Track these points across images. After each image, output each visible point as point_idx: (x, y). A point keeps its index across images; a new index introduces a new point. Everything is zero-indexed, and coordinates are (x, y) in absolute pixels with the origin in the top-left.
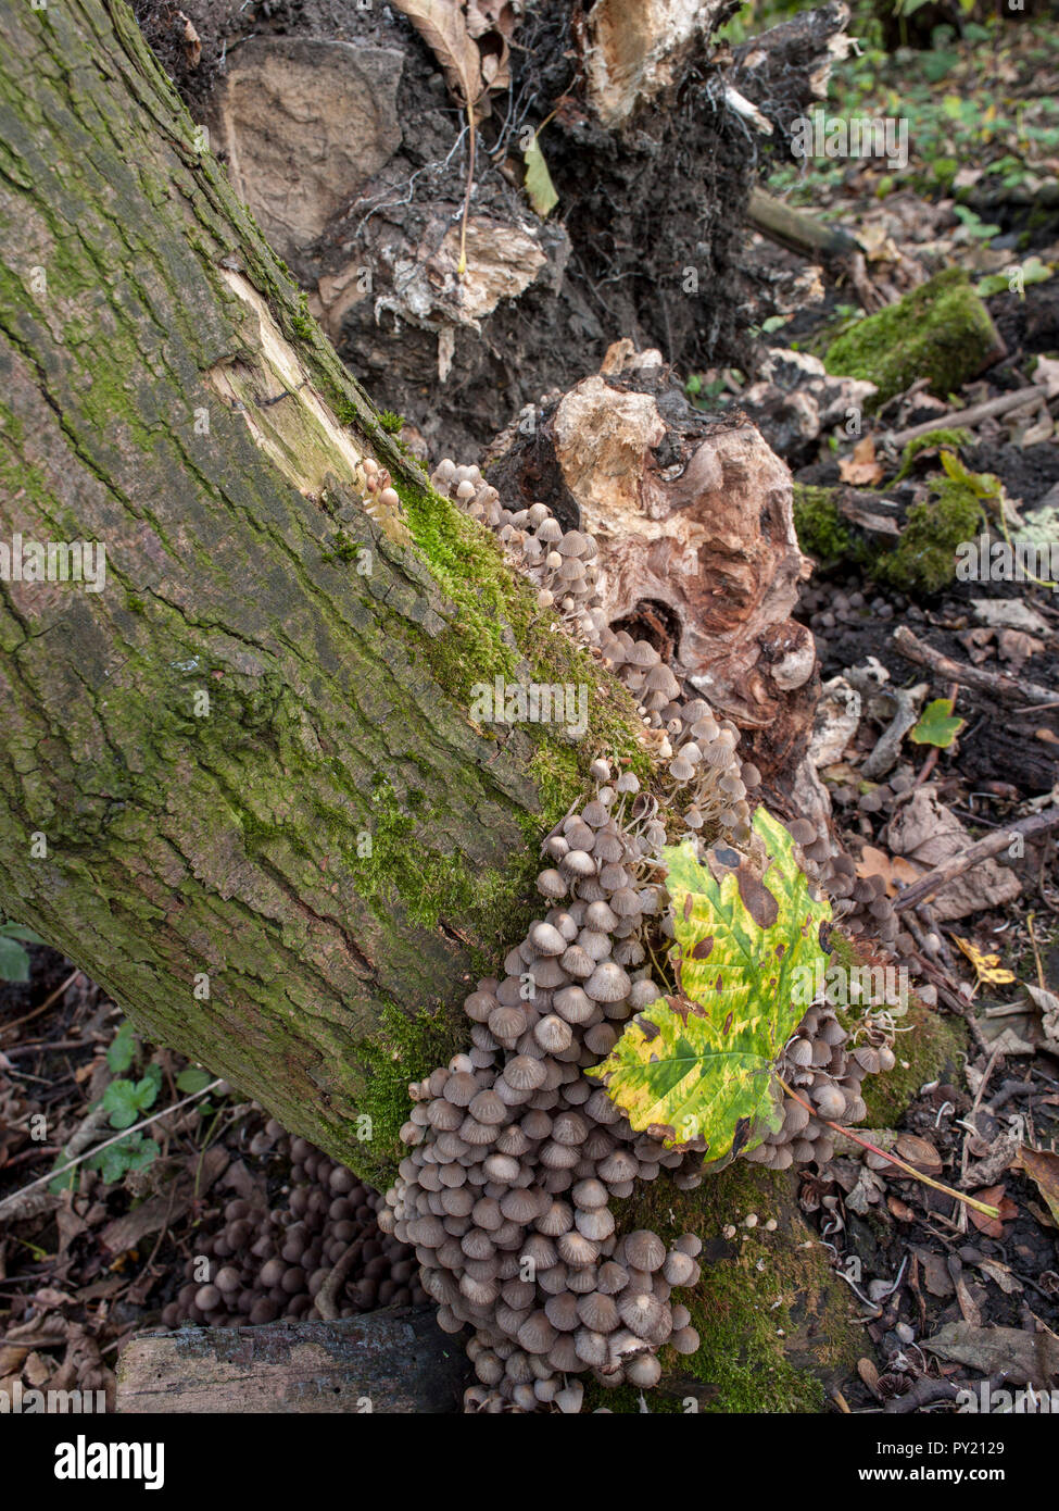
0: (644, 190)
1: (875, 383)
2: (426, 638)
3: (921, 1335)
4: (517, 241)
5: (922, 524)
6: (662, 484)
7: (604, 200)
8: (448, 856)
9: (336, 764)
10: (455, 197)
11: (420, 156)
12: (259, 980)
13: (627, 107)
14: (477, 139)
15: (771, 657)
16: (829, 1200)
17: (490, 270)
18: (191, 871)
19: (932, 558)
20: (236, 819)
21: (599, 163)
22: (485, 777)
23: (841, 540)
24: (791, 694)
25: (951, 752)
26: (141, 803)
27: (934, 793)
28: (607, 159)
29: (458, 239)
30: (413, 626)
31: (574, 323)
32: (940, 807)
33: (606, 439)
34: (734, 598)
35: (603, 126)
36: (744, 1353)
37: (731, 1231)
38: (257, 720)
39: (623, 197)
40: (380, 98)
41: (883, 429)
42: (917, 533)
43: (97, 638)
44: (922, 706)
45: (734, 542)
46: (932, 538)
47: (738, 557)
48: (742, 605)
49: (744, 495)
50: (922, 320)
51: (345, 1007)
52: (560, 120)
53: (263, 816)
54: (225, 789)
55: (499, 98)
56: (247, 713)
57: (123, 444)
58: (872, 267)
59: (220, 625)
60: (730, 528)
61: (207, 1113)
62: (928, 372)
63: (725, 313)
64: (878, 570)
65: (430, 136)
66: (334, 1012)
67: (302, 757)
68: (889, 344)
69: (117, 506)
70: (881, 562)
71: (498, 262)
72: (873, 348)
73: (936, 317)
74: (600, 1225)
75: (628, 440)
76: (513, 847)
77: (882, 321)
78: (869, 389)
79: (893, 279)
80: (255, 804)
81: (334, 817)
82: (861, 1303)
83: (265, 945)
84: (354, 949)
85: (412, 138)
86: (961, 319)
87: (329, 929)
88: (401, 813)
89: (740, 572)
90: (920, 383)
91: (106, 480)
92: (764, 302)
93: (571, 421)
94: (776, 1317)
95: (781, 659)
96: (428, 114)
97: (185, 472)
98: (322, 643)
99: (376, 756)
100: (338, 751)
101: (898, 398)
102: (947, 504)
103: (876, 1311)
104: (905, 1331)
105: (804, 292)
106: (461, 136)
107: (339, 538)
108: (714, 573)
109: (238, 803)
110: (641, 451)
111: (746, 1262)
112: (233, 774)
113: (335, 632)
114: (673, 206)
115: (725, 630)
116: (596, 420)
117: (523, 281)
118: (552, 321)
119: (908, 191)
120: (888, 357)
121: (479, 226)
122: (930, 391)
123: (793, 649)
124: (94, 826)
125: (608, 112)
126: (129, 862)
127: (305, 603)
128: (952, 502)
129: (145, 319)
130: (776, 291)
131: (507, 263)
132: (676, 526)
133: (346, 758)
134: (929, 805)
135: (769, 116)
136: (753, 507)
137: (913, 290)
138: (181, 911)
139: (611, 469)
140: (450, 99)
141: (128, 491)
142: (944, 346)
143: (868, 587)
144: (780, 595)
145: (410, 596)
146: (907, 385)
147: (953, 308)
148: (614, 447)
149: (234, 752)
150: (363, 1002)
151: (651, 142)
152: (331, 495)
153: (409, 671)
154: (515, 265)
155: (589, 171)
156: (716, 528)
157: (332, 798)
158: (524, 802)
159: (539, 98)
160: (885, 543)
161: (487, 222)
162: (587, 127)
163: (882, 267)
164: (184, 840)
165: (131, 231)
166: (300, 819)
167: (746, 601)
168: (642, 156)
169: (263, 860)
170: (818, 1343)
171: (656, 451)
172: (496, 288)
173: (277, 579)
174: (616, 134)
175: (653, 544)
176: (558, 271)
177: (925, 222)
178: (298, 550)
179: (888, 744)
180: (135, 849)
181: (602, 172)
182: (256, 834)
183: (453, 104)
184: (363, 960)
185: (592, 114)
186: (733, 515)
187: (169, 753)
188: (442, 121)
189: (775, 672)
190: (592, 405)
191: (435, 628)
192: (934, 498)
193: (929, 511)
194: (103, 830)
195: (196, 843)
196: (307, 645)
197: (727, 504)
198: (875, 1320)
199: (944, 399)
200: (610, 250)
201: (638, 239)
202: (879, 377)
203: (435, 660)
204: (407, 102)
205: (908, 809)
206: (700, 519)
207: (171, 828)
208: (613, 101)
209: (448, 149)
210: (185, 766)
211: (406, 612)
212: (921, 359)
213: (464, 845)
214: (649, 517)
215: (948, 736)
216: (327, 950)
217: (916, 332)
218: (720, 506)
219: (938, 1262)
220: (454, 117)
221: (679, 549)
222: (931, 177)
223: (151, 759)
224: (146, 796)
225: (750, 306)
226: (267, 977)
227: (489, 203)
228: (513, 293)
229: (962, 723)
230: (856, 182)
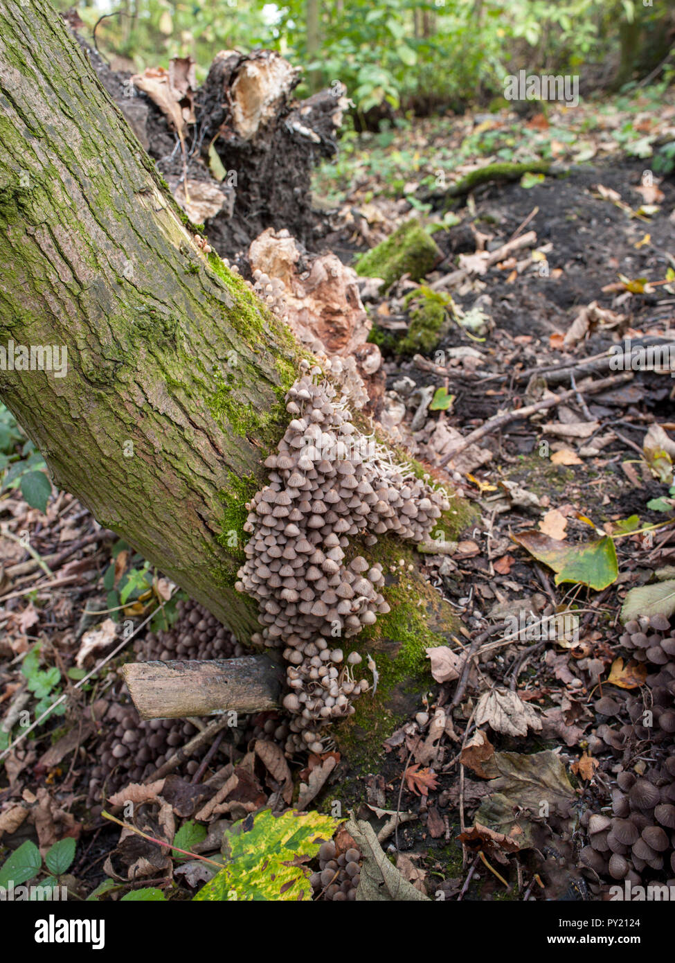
0: (263, 169)
1: (382, 278)
2: (227, 309)
3: (485, 614)
4: (211, 190)
5: (418, 319)
6: (301, 282)
7: (246, 175)
8: (247, 405)
9: (198, 361)
10: (178, 172)
11: (159, 155)
12: (176, 457)
13: (255, 128)
14: (184, 146)
15: (361, 359)
16: (434, 573)
17: (200, 204)
18: (147, 399)
19: (426, 335)
20: (164, 376)
21: (242, 156)
22: (258, 369)
23: (380, 338)
24: (373, 376)
25: (450, 410)
26: (128, 365)
27: (446, 423)
28: (246, 154)
29: (183, 191)
30: (222, 303)
31: (237, 237)
32: (449, 428)
33: (275, 259)
34: (339, 333)
35: (242, 138)
36: (410, 626)
37: (394, 568)
38: (169, 333)
39: (254, 173)
40: (138, 128)
41: (390, 300)
42: (416, 324)
43: (108, 293)
44: (433, 394)
45: (336, 306)
46: (424, 325)
47: (339, 313)
48: (343, 336)
49: (337, 285)
50: (401, 246)
51: (212, 472)
52: (223, 136)
53: (173, 377)
54: (159, 363)
55: (190, 128)
56: (166, 330)
57: (111, 218)
58: (371, 225)
59: (150, 294)
60: (333, 300)
61: (88, 689)
62: (408, 270)
63: (307, 232)
64: (401, 349)
65: (162, 145)
66: (208, 474)
67: (185, 355)
68: (387, 259)
69: (110, 242)
70: (402, 343)
71: (203, 200)
72: (378, 263)
73: (407, 243)
74: (338, 554)
75: (284, 258)
76: (272, 402)
77: (381, 249)
78: (380, 282)
79: (382, 231)
80: (170, 372)
81: (200, 383)
82: (456, 608)
83: (178, 438)
84: (213, 444)
85: (154, 146)
86: (420, 242)
87: (201, 434)
88: (225, 384)
89: (341, 319)
90: (405, 276)
91: (106, 231)
92: (325, 225)
93: (257, 253)
94: (420, 609)
95: (365, 359)
96: (160, 135)
97: (133, 232)
98: (188, 307)
99: (213, 358)
100: (198, 355)
101: (395, 283)
102: (428, 308)
103: (464, 609)
104: (477, 613)
105: (344, 218)
106: (178, 144)
107: (190, 265)
108: (329, 322)
109: (163, 370)
110: (290, 263)
111: (403, 585)
112: (161, 356)
113: (192, 303)
114: (276, 180)
115: (338, 348)
116: (268, 252)
117: (216, 209)
118: (225, 237)
119: (382, 197)
120: (387, 266)
121: (193, 184)
122: (410, 279)
123: (370, 353)
124: (110, 375)
125: (245, 132)
126: (124, 395)
127: (180, 290)
128: (430, 307)
129: (114, 171)
130: (331, 219)
131: (208, 200)
132: (309, 302)
133: (201, 358)
134: (444, 429)
135: (317, 133)
136: (342, 291)
137: (393, 235)
138: (143, 420)
139: (278, 274)
140: (169, 129)
141: (114, 237)
142: (414, 256)
143: (398, 358)
144: (360, 331)
145: (219, 291)
146: (399, 278)
147: (415, 237)
148: (278, 262)
149: (162, 346)
150: (219, 469)
151: (264, 144)
152: (185, 249)
153: (222, 322)
154: (211, 201)
155: (237, 162)
156: (326, 301)
157: (199, 375)
158: (274, 381)
159: (210, 128)
160: (402, 333)
161: (196, 182)
162: (236, 139)
163: (376, 226)
164: (144, 384)
165: (107, 137)
166: (187, 381)
167: (345, 333)
168: (263, 152)
169: (174, 397)
170: (441, 622)
171: (297, 264)
172: (203, 213)
173: (169, 279)
174: (250, 141)
175: (300, 312)
176: (231, 204)
177: (393, 211)
178: (176, 268)
179: (421, 412)
180: (125, 387)
181: (244, 161)
182: (172, 386)
183: (171, 131)
184: (217, 450)
185: (237, 134)
186: (333, 294)
187: (137, 344)
188: (166, 138)
189: (364, 365)
190: (265, 245)
191: (231, 305)
192: (421, 307)
193: (421, 312)
194: (114, 375)
195: (149, 385)
196: (182, 306)
197: (330, 290)
198: (464, 613)
199: (419, 283)
200: (250, 201)
201: (263, 196)
202: (384, 276)
203: (232, 318)
204: (151, 130)
205: (435, 433)
206: (319, 298)
207: (139, 379)
208: (247, 127)
209: (171, 151)
210: (143, 350)
211: (218, 298)
212: (403, 263)
213: (253, 401)
214: (297, 297)
215: (447, 403)
216: (202, 443)
217: (399, 251)
218: (327, 291)
219: (486, 587)
220: (172, 137)
221: (311, 313)
222: (392, 190)
223: (130, 346)
224: (129, 362)
225: (319, 228)
226: (179, 455)
227: (195, 174)
228: (212, 215)
229: (452, 398)
230: (352, 197)
